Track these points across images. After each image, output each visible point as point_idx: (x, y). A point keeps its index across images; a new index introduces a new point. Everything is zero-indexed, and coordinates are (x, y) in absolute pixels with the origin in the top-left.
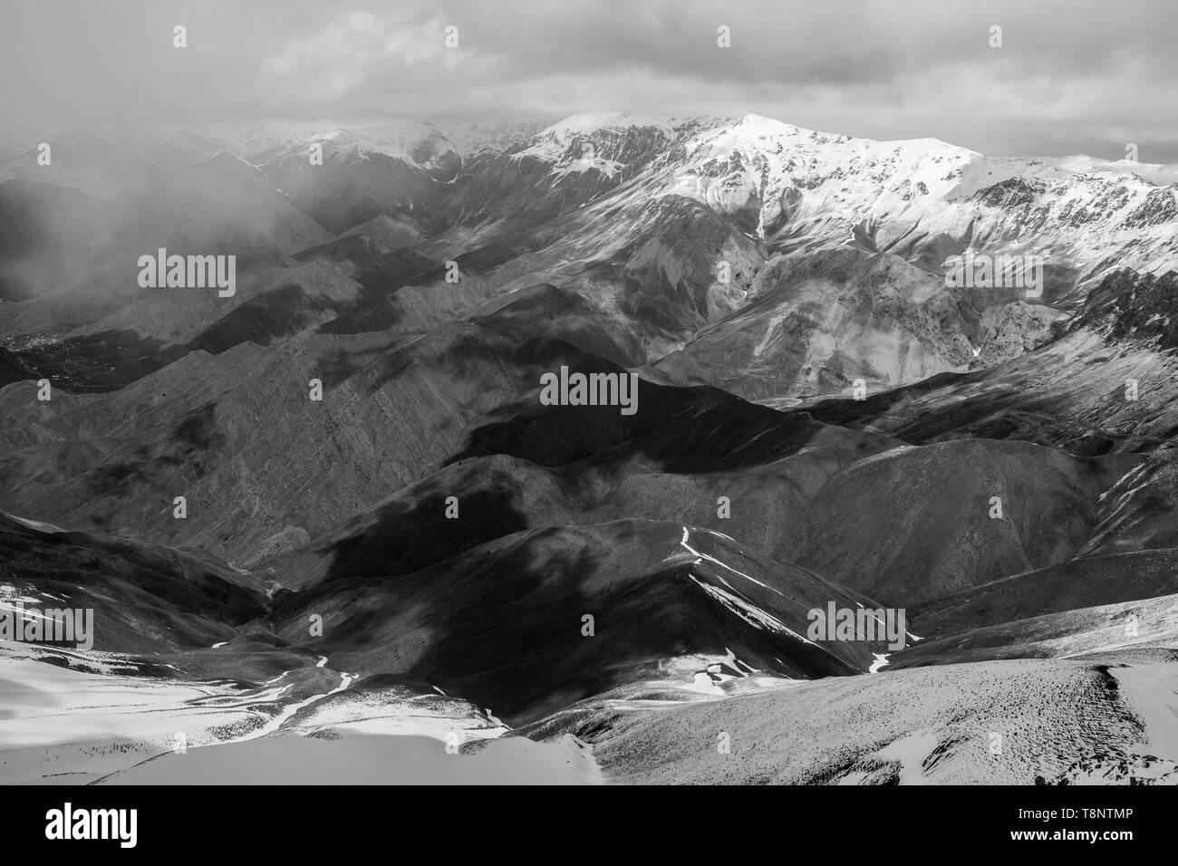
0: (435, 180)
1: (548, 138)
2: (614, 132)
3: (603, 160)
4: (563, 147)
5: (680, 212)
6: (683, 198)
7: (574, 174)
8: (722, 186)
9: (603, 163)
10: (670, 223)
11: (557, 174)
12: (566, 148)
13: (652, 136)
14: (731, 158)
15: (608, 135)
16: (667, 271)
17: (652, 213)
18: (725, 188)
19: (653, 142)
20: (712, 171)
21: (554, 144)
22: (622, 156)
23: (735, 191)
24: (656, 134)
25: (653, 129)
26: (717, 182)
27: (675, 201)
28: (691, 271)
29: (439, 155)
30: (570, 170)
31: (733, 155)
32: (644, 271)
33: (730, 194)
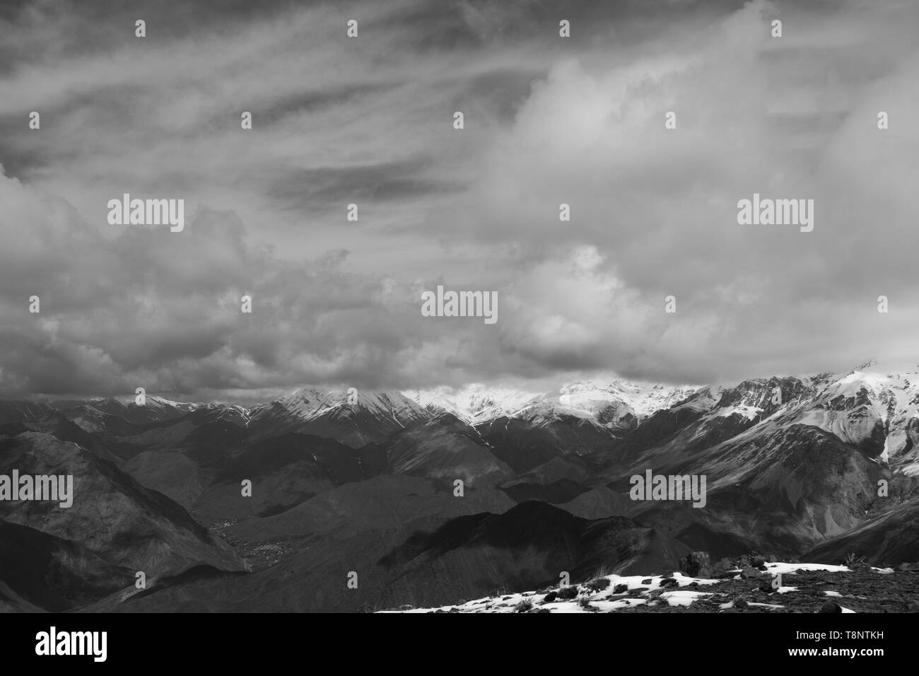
0: (614, 436)
1: (704, 394)
2: (757, 383)
3: (746, 407)
4: (715, 400)
5: (805, 438)
6: (807, 426)
7: (719, 418)
8: (848, 418)
9: (746, 409)
10: (794, 448)
11: (706, 419)
12: (717, 402)
13: (791, 385)
14: (858, 394)
15: (751, 386)
16: (788, 490)
17: (778, 441)
18: (851, 419)
19: (791, 390)
20: (838, 404)
21: (708, 399)
22: (763, 402)
23: (860, 422)
24: (795, 383)
25: (792, 379)
26: (843, 415)
27: (799, 429)
28: (812, 491)
29: (620, 417)
30: (715, 416)
31: (860, 391)
32: (765, 491)
33: (857, 424)
